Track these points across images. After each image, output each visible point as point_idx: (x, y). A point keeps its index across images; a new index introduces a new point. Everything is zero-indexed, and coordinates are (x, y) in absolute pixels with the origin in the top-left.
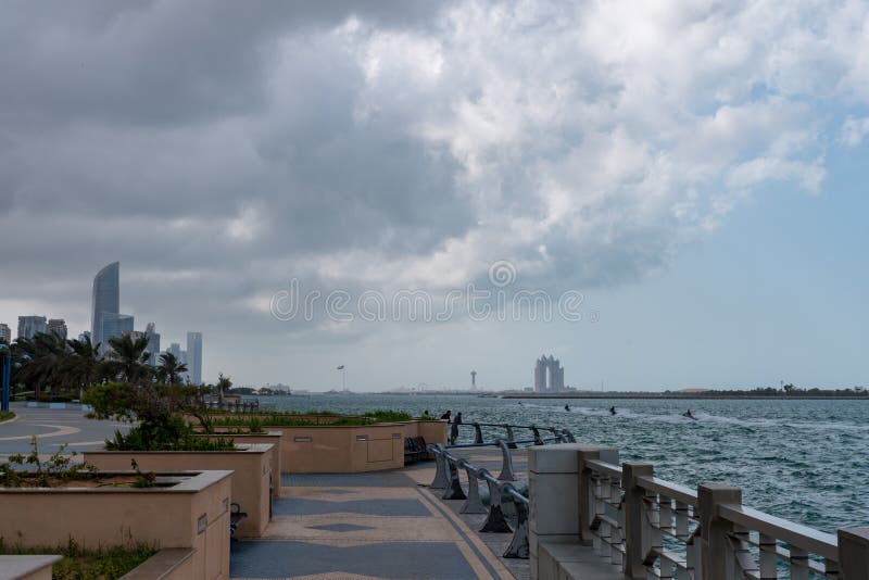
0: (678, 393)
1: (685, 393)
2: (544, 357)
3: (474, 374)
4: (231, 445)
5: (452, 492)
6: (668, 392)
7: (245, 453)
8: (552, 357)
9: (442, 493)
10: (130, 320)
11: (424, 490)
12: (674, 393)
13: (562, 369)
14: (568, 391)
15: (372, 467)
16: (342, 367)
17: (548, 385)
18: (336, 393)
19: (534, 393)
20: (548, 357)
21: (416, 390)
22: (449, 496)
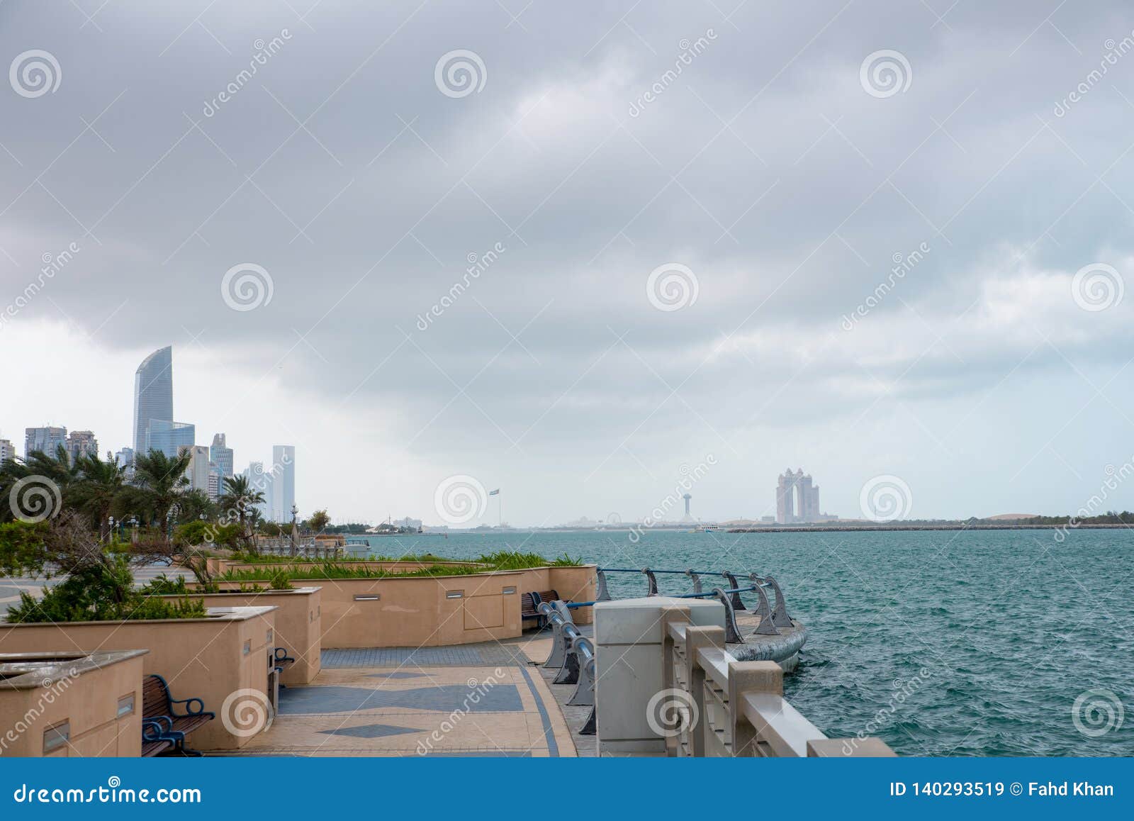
0: (989, 521)
1: (999, 521)
2: (789, 471)
3: (687, 498)
4: (200, 609)
5: (567, 673)
6: (974, 520)
7: (218, 621)
8: (800, 472)
9: (553, 674)
10: (190, 430)
11: (533, 671)
12: (983, 521)
13: (817, 488)
14: (824, 521)
15: (471, 637)
16: (497, 492)
17: (796, 513)
18: (489, 528)
19: (775, 524)
20: (795, 472)
21: (605, 523)
22: (562, 679)
